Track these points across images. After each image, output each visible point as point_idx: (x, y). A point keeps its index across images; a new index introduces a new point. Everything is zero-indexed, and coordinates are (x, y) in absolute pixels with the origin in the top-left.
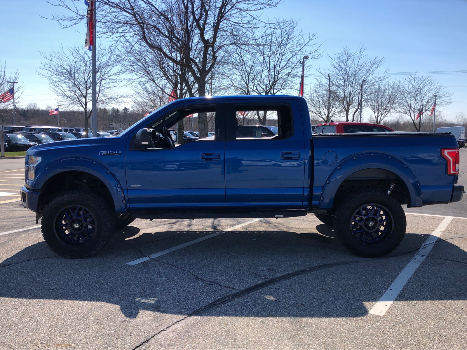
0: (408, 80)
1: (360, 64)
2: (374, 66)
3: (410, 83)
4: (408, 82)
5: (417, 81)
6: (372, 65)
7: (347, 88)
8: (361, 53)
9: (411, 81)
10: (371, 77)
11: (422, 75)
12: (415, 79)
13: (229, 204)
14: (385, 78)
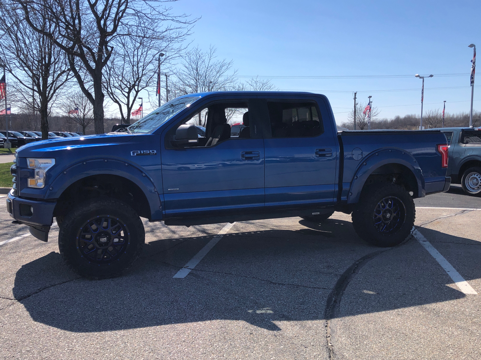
0: (250, 82)
1: (210, 65)
2: (224, 68)
3: (252, 86)
4: (250, 85)
5: (258, 84)
6: (221, 67)
7: (199, 88)
8: (211, 54)
9: (253, 84)
10: (220, 79)
11: (263, 79)
12: (256, 82)
13: (267, 204)
14: (234, 80)
